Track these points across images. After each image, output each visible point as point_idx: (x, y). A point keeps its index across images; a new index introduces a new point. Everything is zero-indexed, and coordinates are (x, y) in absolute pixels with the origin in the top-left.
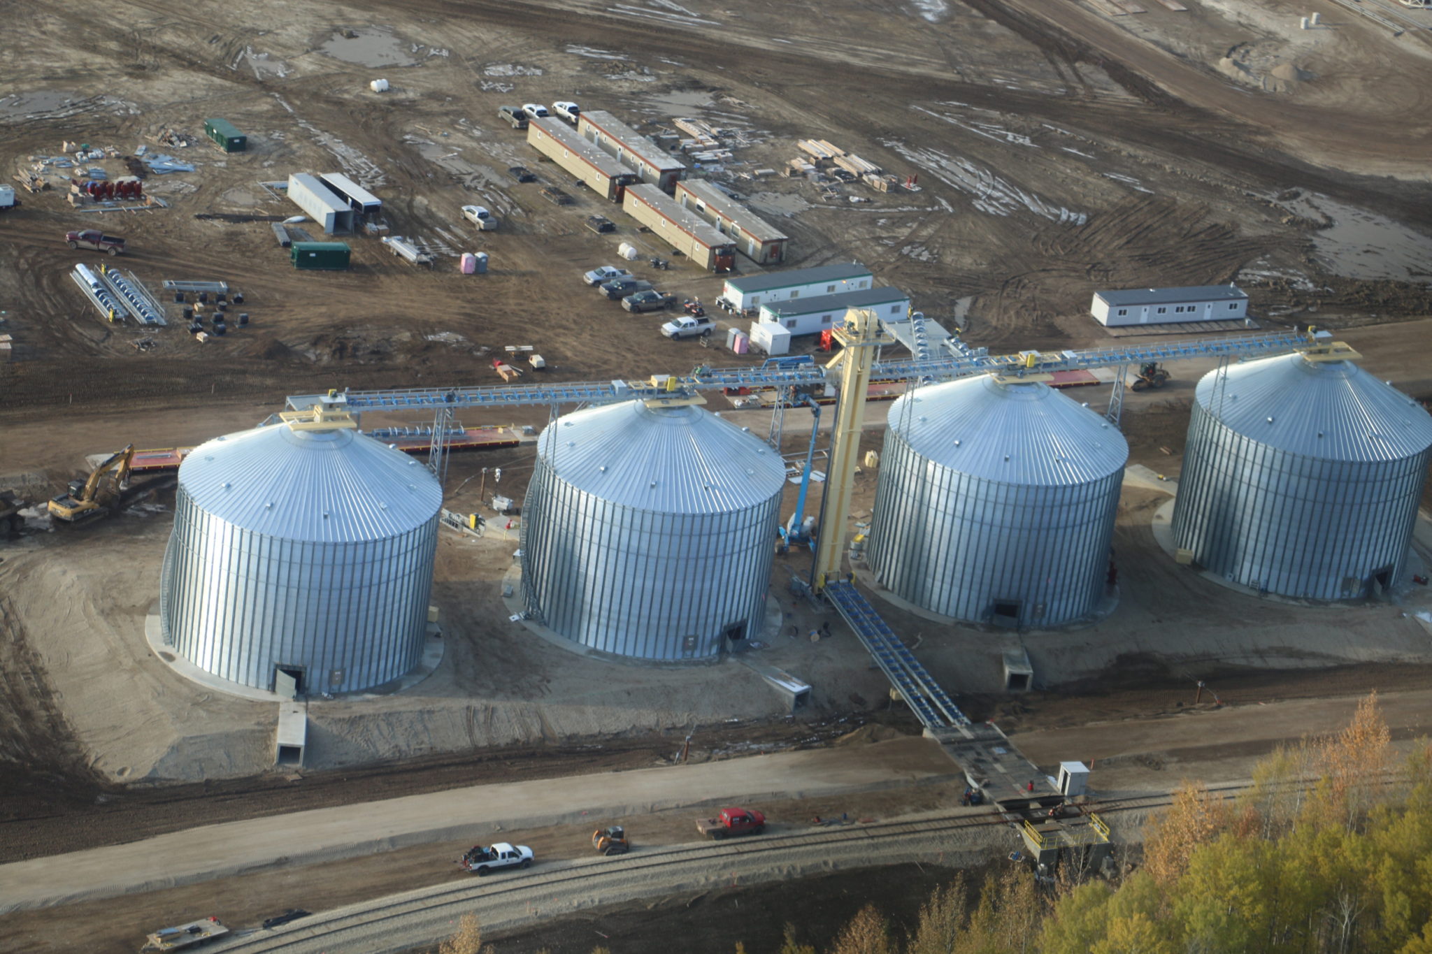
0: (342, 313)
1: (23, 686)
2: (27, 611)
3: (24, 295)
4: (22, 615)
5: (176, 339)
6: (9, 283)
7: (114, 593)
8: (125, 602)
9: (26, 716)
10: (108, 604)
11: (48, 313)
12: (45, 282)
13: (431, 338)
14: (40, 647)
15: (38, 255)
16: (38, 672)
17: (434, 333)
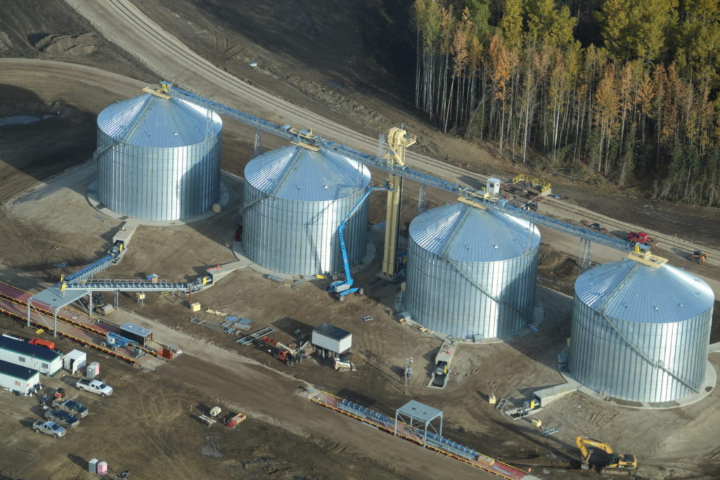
10: (681, 420)
13: (217, 455)
17: (211, 457)
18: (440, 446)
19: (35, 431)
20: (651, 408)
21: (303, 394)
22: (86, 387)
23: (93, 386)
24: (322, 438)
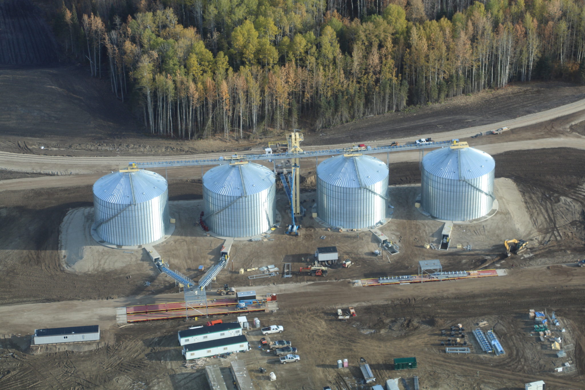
0: (403, 343)
1: (532, 205)
2: (529, 223)
3: (523, 345)
4: (531, 222)
5: (469, 327)
6: (529, 351)
7: (505, 219)
8: (503, 216)
9: (531, 198)
10: (507, 216)
11: (515, 337)
12: (515, 353)
13: (373, 331)
14: (526, 214)
15: (517, 367)
16: (527, 208)
17: (371, 333)
18: (447, 277)
19: (283, 363)
20: (490, 217)
21: (356, 285)
22: (269, 332)
23: (273, 329)
24: (398, 299)
